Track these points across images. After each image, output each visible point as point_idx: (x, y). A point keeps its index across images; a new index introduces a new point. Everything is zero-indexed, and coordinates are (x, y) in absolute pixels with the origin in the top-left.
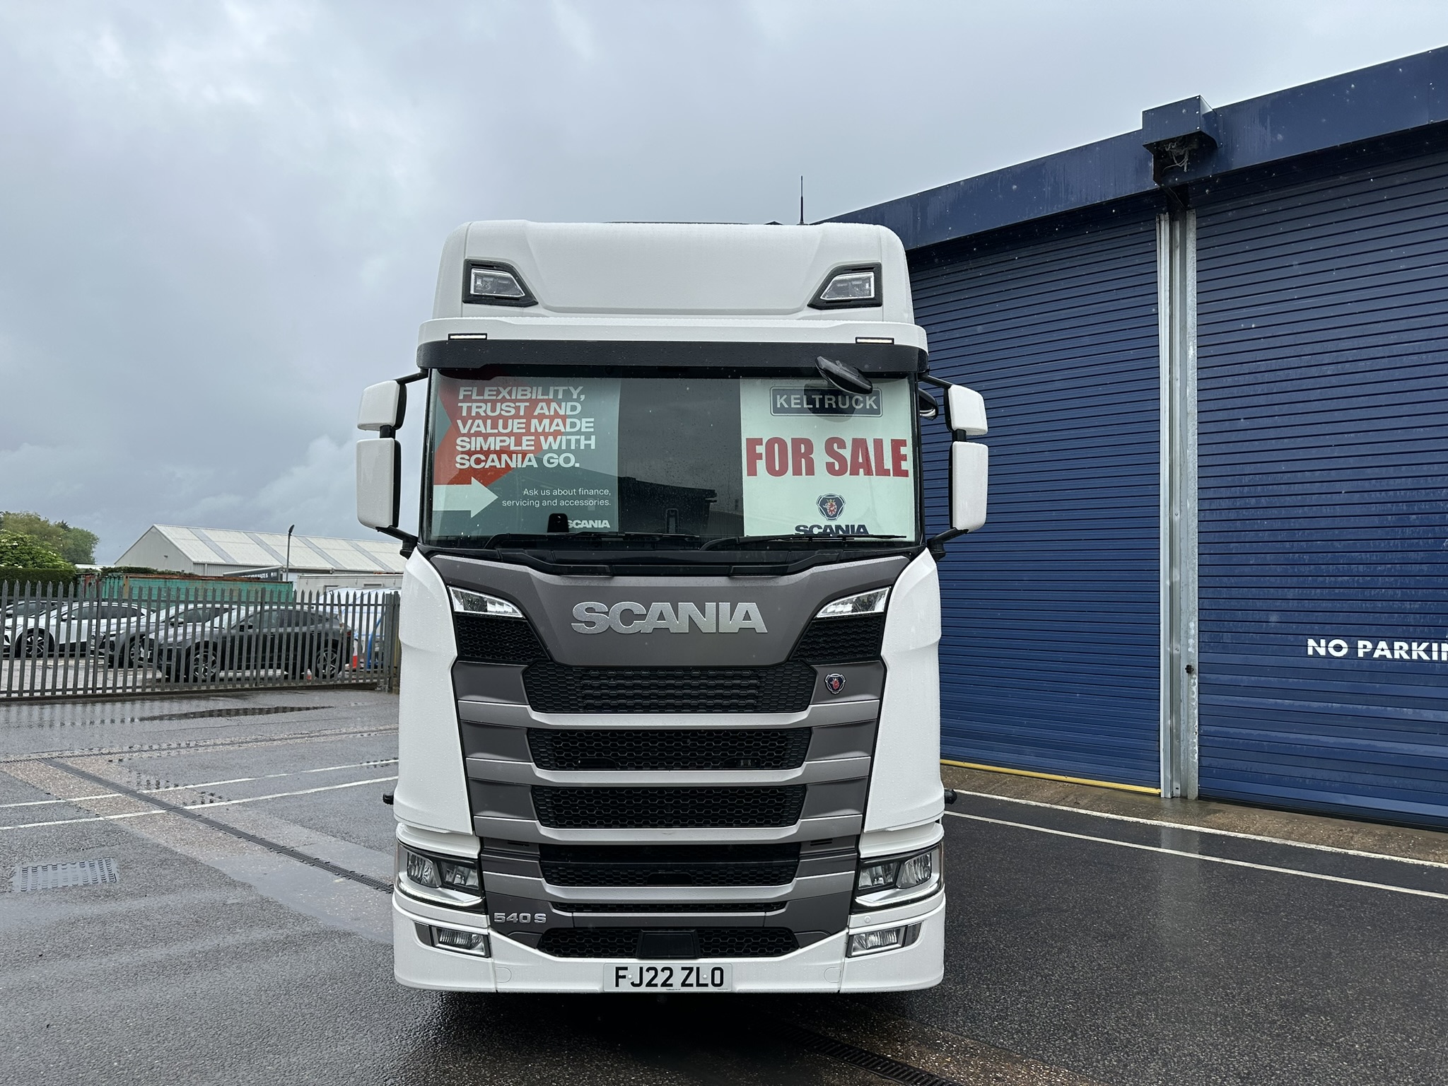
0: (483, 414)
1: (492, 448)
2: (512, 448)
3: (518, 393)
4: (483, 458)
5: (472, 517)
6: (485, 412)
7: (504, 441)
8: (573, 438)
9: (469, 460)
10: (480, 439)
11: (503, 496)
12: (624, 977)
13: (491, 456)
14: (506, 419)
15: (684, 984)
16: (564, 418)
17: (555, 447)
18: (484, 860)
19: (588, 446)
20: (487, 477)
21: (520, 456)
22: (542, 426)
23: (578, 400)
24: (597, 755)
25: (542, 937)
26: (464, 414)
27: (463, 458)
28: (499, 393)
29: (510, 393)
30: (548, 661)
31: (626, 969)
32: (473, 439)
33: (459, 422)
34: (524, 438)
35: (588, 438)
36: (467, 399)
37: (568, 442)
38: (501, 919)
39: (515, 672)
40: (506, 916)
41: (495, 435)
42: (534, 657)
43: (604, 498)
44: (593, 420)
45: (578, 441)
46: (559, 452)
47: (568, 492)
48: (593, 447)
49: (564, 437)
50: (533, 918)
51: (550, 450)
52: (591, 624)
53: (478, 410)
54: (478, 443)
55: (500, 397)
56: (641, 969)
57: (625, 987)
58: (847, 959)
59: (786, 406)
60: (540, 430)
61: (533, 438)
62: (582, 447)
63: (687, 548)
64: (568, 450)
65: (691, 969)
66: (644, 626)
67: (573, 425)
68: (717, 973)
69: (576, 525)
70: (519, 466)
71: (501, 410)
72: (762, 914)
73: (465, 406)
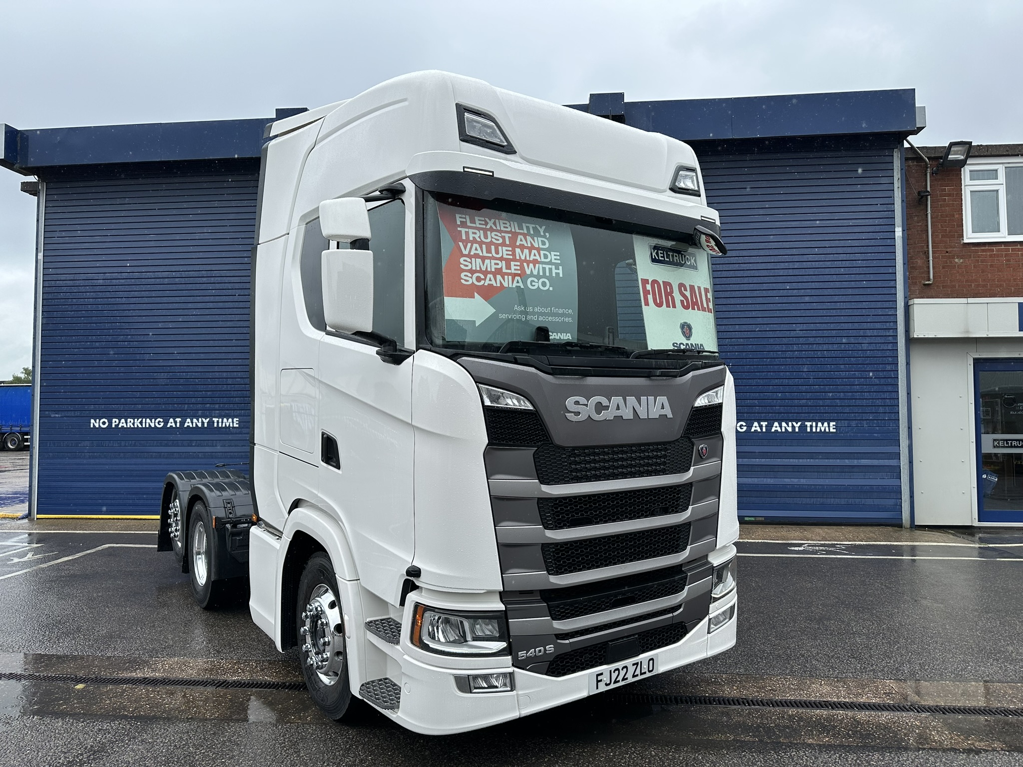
0: (479, 240)
1: (489, 269)
2: (504, 270)
3: (501, 225)
4: (482, 277)
5: (477, 325)
6: (480, 237)
7: (498, 264)
8: (547, 267)
9: (471, 278)
10: (479, 261)
11: (499, 310)
12: (601, 681)
13: (489, 276)
14: (497, 246)
15: (634, 676)
16: (538, 250)
17: (535, 273)
18: (509, 610)
19: (557, 274)
20: (488, 293)
21: (510, 277)
22: (524, 254)
23: (545, 236)
24: (581, 515)
25: (550, 663)
26: (464, 237)
27: (467, 276)
28: (486, 224)
29: (495, 224)
30: (550, 444)
31: (602, 674)
32: (473, 260)
33: (461, 244)
34: (512, 263)
35: (557, 268)
36: (463, 224)
37: (544, 269)
38: (523, 656)
39: (527, 455)
40: (527, 653)
41: (490, 258)
42: (541, 441)
43: (568, 316)
44: (558, 254)
45: (550, 270)
46: (538, 277)
47: (545, 310)
48: (561, 275)
49: (541, 265)
50: (545, 650)
51: (532, 275)
52: (577, 414)
53: (474, 235)
54: (477, 264)
55: (488, 227)
56: (611, 671)
57: (603, 688)
58: (708, 635)
59: (657, 258)
60: (523, 258)
61: (519, 264)
62: (554, 275)
63: (620, 356)
64: (544, 276)
65: (637, 664)
66: (607, 415)
67: (546, 256)
68: (651, 662)
69: (554, 336)
70: (510, 286)
71: (492, 238)
72: (671, 615)
73: (463, 230)
